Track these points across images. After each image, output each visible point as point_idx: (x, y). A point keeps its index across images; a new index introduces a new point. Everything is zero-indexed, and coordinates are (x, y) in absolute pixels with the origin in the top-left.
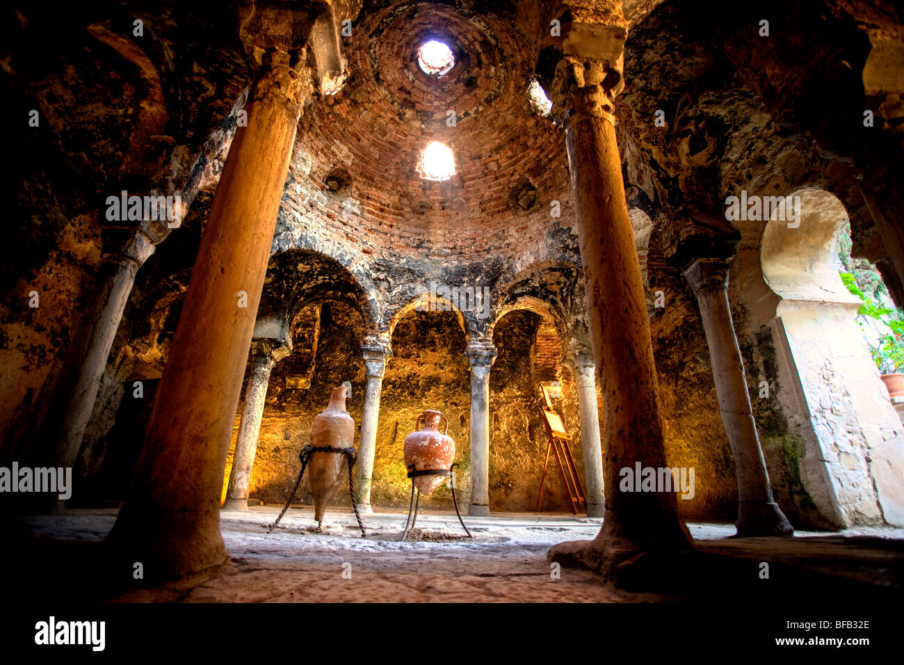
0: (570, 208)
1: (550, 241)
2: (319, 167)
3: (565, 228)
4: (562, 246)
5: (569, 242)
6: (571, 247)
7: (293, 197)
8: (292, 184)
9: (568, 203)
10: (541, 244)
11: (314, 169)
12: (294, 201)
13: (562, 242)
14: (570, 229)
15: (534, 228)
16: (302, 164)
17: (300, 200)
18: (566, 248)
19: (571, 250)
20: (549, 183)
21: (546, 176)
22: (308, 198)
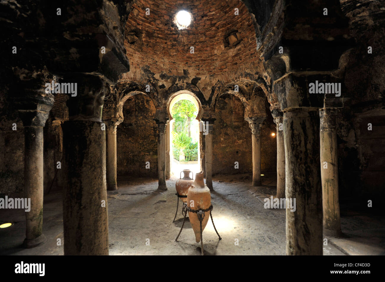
0: (157, 65)
1: (143, 72)
3: (152, 72)
4: (148, 79)
5: (152, 79)
6: (152, 82)
9: (157, 62)
10: (138, 70)
13: (148, 77)
14: (154, 74)
15: (137, 59)
18: (150, 81)
19: (151, 83)
20: (151, 44)
21: (152, 41)
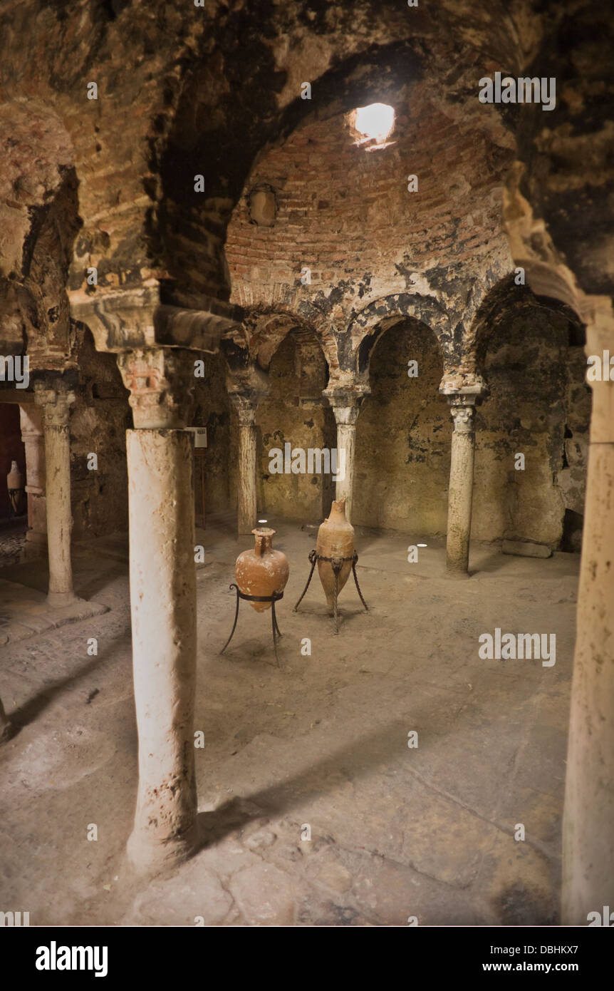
2: (474, 166)
7: (469, 235)
8: (461, 225)
11: (472, 175)
12: (474, 237)
16: (456, 191)
17: (478, 229)
22: (485, 214)
